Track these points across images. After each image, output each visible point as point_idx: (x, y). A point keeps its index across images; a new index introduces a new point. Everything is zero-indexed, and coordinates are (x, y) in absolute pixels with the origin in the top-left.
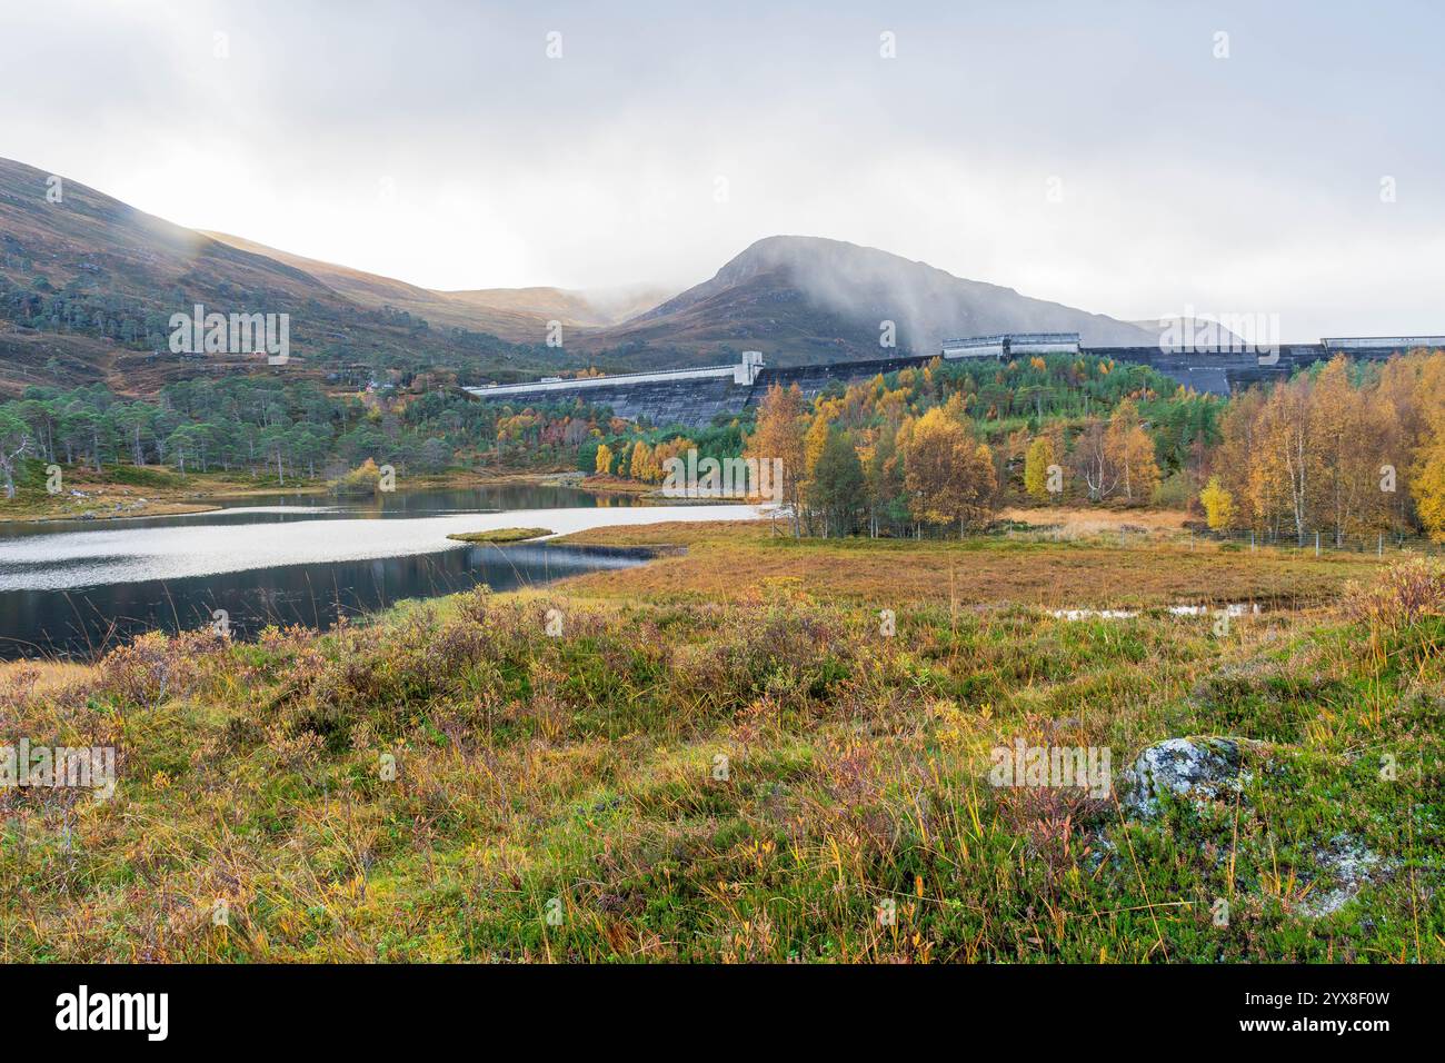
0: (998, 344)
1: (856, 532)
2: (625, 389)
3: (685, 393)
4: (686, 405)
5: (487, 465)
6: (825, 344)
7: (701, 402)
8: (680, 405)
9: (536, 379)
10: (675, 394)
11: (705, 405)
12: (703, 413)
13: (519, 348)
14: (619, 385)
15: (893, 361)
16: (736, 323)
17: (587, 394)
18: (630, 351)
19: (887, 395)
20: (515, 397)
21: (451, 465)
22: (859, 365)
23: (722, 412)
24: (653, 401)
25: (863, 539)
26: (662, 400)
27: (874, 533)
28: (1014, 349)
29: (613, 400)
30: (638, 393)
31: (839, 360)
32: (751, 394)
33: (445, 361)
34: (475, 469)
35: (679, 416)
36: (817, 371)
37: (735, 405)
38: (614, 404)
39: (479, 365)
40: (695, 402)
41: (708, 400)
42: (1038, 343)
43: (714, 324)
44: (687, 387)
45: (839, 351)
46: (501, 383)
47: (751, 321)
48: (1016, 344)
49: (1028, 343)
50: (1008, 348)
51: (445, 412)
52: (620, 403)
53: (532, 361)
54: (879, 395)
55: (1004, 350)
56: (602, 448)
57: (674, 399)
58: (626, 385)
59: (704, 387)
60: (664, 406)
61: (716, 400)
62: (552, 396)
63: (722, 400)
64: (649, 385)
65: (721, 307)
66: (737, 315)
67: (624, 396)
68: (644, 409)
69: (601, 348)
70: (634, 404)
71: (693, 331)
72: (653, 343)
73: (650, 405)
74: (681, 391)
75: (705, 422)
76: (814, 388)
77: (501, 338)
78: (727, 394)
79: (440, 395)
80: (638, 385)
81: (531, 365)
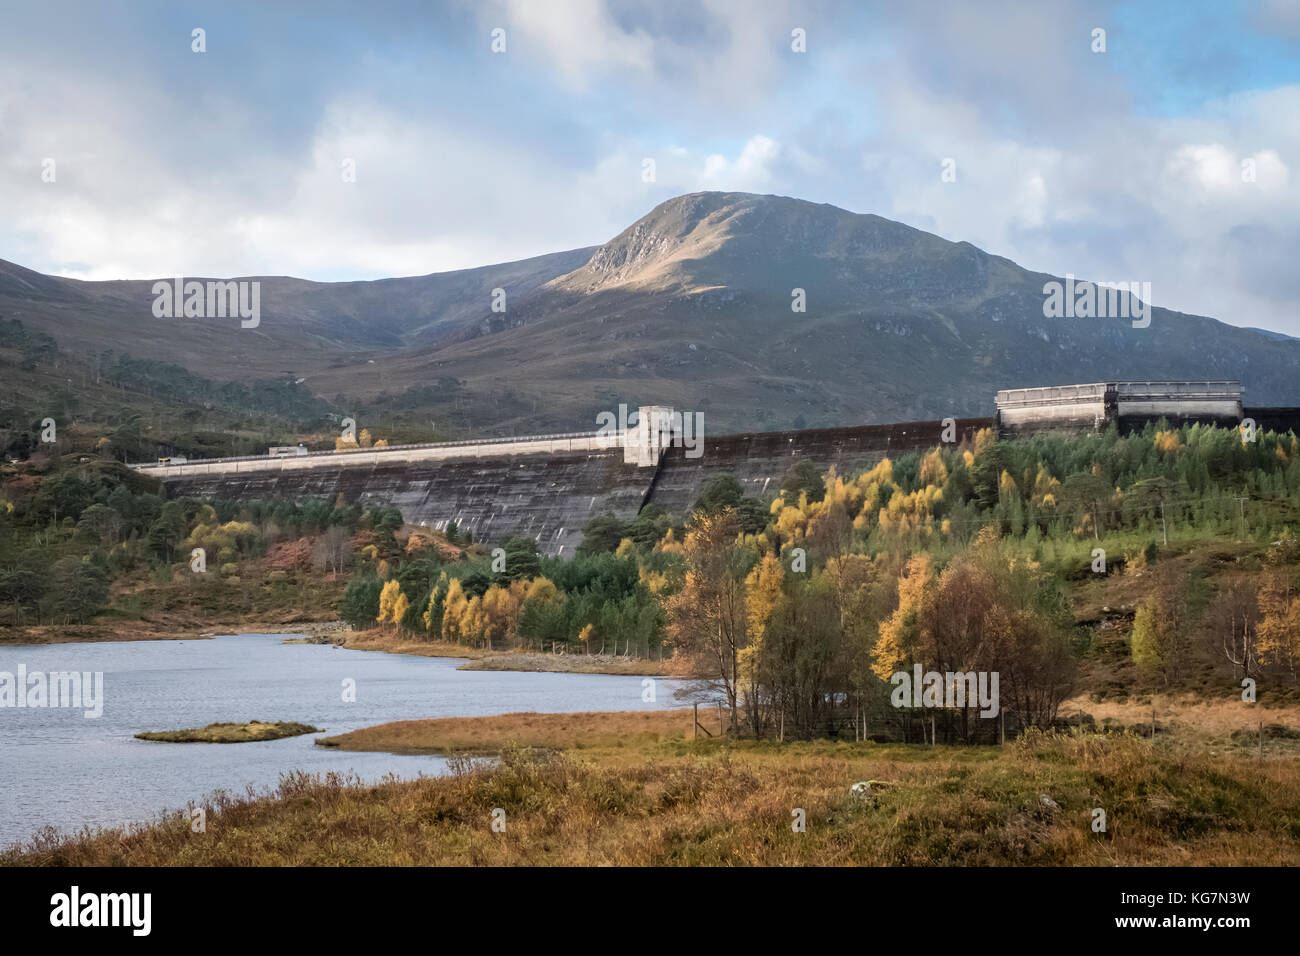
0: (1097, 400)
1: (833, 734)
2: (424, 470)
3: (535, 480)
4: (536, 500)
5: (169, 608)
6: (789, 388)
7: (564, 495)
8: (523, 501)
9: (260, 450)
10: (514, 481)
11: (571, 500)
12: (568, 516)
13: (225, 389)
14: (416, 463)
15: (910, 427)
16: (626, 348)
17: (355, 478)
18: (431, 397)
19: (898, 499)
20: (222, 483)
21: (101, 607)
22: (847, 434)
23: (603, 514)
24: (477, 493)
25: (842, 744)
26: (493, 491)
27: (861, 734)
28: (1124, 408)
29: (401, 489)
30: (449, 479)
31: (815, 421)
32: (654, 483)
33: (90, 414)
34: (145, 614)
35: (525, 521)
36: (772, 443)
37: (625, 502)
38: (405, 497)
39: (155, 425)
40: (552, 495)
41: (576, 492)
42: (1167, 398)
43: (588, 349)
44: (537, 469)
45: (814, 402)
46: (195, 455)
47: (651, 345)
48: (1129, 398)
49: (1149, 398)
50: (1115, 407)
51: (93, 508)
52: (416, 496)
53: (251, 414)
54: (884, 496)
55: (1107, 411)
56: (391, 587)
57: (515, 489)
58: (426, 462)
59: (569, 469)
60: (498, 502)
61: (591, 493)
62: (289, 481)
63: (600, 492)
64: (469, 465)
65: (600, 320)
66: (628, 336)
67: (423, 483)
68: (460, 507)
69: (376, 392)
70: (440, 499)
71: (550, 363)
72: (473, 383)
73: (470, 500)
74: (528, 474)
75: (570, 532)
76: (767, 473)
77: (192, 369)
78: (609, 483)
79: (84, 477)
80: (449, 464)
81: (249, 421)
